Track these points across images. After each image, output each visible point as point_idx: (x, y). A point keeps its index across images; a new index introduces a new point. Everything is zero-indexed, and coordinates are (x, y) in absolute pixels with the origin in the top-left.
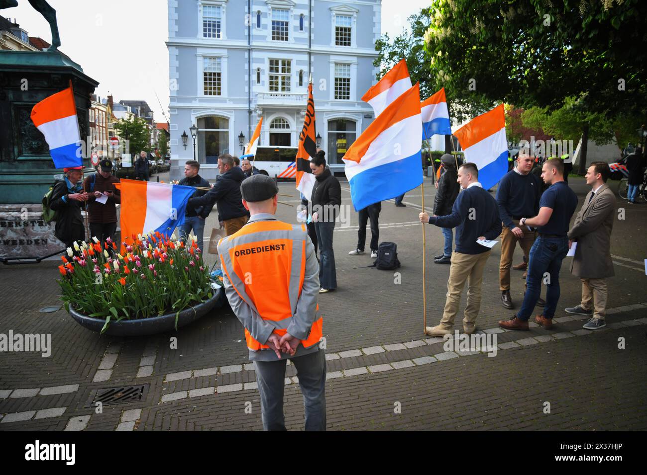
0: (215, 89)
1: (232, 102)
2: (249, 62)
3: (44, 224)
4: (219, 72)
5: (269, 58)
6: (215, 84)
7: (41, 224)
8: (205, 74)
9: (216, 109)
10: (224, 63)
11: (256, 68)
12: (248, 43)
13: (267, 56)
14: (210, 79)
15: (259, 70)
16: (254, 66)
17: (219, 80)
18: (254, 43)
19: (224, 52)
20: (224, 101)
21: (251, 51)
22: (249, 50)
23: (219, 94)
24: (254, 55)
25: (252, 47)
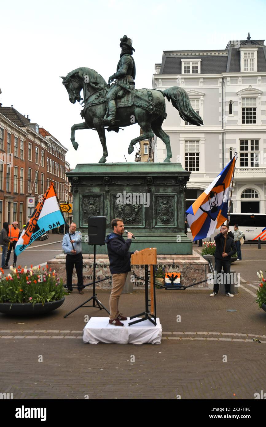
0: (194, 166)
1: (208, 177)
2: (223, 143)
3: (176, 267)
4: (197, 152)
5: (240, 139)
6: (194, 162)
7: (173, 267)
8: (186, 154)
9: (195, 183)
10: (202, 145)
11: (229, 148)
12: (222, 127)
13: (238, 138)
14: (190, 158)
15: (231, 149)
16: (227, 146)
17: (198, 158)
18: (227, 128)
19: (202, 136)
20: (202, 175)
21: (224, 134)
22: (223, 133)
23: (198, 170)
24: (227, 137)
25: (225, 131)
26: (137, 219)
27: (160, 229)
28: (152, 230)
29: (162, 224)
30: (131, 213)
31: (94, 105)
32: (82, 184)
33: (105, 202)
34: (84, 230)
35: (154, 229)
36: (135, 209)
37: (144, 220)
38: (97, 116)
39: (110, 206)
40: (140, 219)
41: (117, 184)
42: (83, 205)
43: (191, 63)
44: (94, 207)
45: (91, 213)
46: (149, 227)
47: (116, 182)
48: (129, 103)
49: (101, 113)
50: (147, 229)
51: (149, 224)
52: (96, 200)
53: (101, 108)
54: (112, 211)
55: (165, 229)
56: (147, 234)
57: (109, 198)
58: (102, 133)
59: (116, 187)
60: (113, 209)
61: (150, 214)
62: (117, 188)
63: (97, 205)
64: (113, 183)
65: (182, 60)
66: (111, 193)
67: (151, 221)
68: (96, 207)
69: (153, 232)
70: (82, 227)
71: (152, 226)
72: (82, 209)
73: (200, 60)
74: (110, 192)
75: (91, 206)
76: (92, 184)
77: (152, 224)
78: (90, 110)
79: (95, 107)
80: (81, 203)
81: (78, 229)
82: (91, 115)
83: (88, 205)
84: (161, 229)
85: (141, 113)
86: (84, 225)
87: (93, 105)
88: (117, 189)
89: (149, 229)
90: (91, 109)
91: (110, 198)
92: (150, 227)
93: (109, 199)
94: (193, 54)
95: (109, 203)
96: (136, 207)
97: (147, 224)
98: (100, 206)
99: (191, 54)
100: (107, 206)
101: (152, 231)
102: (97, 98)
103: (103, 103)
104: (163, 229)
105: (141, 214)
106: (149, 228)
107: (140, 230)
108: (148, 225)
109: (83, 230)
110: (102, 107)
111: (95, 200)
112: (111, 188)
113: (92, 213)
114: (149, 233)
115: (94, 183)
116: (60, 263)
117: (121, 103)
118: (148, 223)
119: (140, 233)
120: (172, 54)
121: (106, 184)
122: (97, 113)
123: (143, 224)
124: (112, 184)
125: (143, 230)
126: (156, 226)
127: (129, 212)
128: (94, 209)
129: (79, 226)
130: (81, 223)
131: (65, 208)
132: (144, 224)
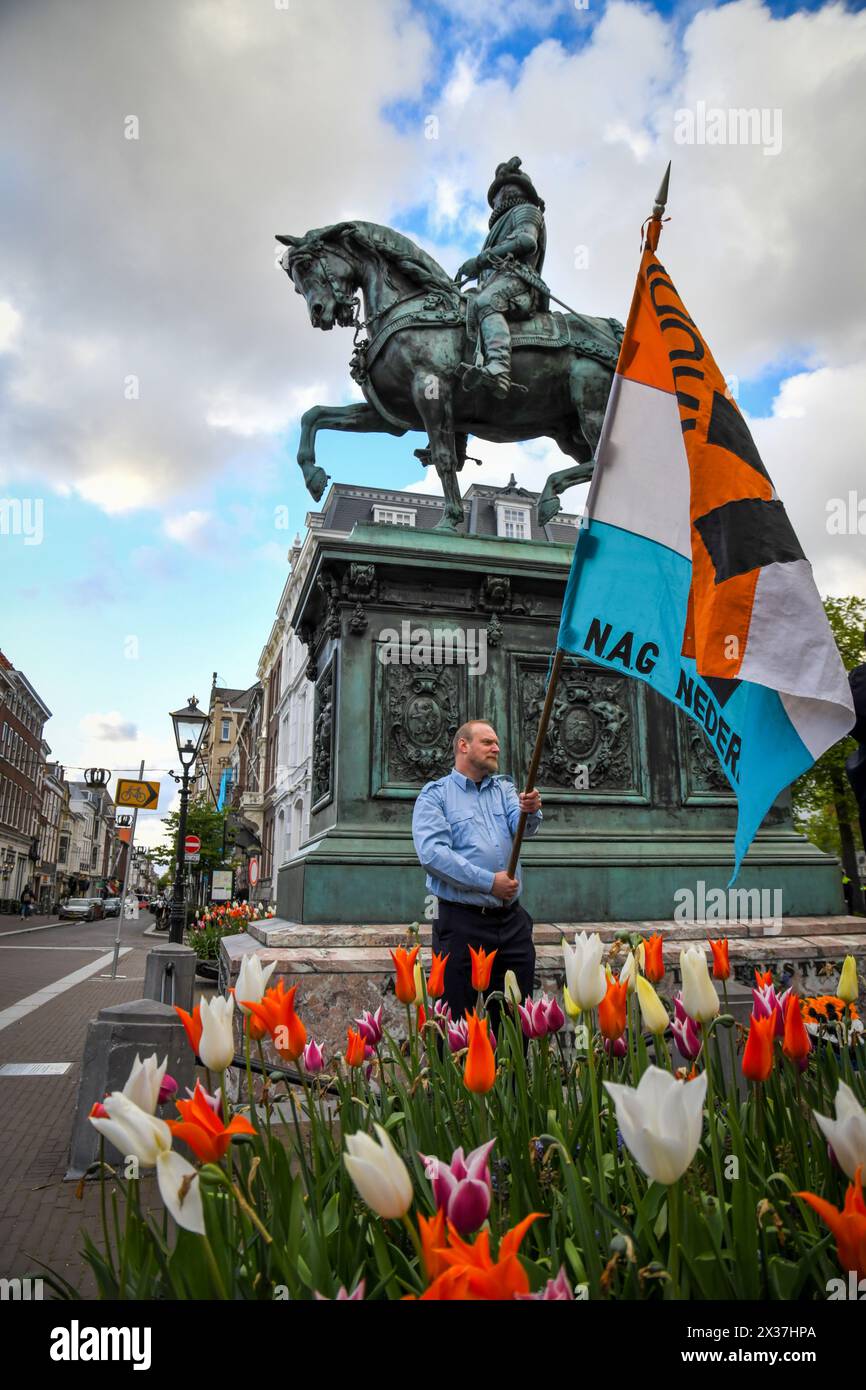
26: (617, 765)
27: (707, 810)
28: (678, 814)
29: (711, 789)
30: (593, 740)
31: (422, 328)
32: (386, 598)
33: (483, 686)
34: (393, 807)
35: (684, 810)
36: (607, 723)
37: (646, 770)
38: (431, 363)
39: (503, 703)
40: (627, 768)
41: (533, 613)
42: (388, 693)
43: (395, 515)
44: (436, 706)
45: (423, 733)
46: (666, 802)
47: (529, 606)
48: (554, 337)
49: (447, 356)
50: (660, 812)
51: (665, 791)
52: (444, 676)
53: (446, 341)
54: (515, 726)
55: (725, 811)
56: (659, 832)
57: (500, 668)
58: (444, 431)
59: (529, 628)
60: (520, 721)
61: (665, 746)
62: (531, 633)
63: (448, 699)
64: (517, 606)
65: (375, 506)
66: (509, 651)
67: (670, 777)
68: (447, 709)
69: (684, 825)
70: (381, 792)
71: (675, 798)
72: (384, 710)
73: (415, 511)
74: (505, 646)
75: (421, 702)
76: (432, 607)
77: (674, 790)
78: (404, 342)
79: (423, 333)
80: (378, 684)
81: (362, 801)
82: (408, 359)
83: (407, 694)
84: (712, 811)
85: (595, 378)
86: (390, 784)
87: (420, 324)
88: (532, 637)
89: (667, 809)
90: (409, 338)
91: (504, 671)
92: (669, 802)
93: (500, 676)
94: (398, 499)
95: (499, 693)
96: (611, 717)
97: (656, 789)
98: (462, 705)
99: (394, 498)
100: (492, 705)
101: (676, 817)
102: (433, 305)
103: (456, 327)
104: (720, 811)
105: (629, 749)
106: (664, 805)
107: (632, 812)
108: (661, 796)
109: (383, 807)
110: (450, 340)
111: (441, 673)
112: (509, 628)
113: (429, 734)
114: (667, 827)
115: (436, 603)
116: (306, 968)
117: (523, 334)
118: (660, 785)
119: (630, 826)
120: (351, 493)
121: (490, 612)
122: (431, 354)
123: (639, 788)
124: (513, 613)
125: (644, 817)
126: (692, 800)
127: (584, 735)
128: (435, 716)
129: (366, 790)
130: (376, 777)
131: (134, 792)
132: (647, 790)
